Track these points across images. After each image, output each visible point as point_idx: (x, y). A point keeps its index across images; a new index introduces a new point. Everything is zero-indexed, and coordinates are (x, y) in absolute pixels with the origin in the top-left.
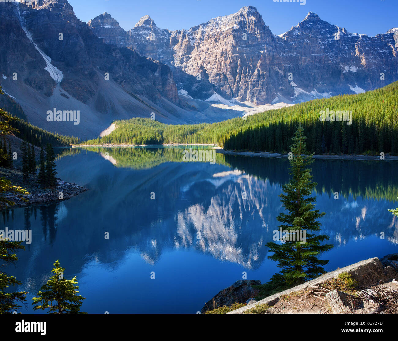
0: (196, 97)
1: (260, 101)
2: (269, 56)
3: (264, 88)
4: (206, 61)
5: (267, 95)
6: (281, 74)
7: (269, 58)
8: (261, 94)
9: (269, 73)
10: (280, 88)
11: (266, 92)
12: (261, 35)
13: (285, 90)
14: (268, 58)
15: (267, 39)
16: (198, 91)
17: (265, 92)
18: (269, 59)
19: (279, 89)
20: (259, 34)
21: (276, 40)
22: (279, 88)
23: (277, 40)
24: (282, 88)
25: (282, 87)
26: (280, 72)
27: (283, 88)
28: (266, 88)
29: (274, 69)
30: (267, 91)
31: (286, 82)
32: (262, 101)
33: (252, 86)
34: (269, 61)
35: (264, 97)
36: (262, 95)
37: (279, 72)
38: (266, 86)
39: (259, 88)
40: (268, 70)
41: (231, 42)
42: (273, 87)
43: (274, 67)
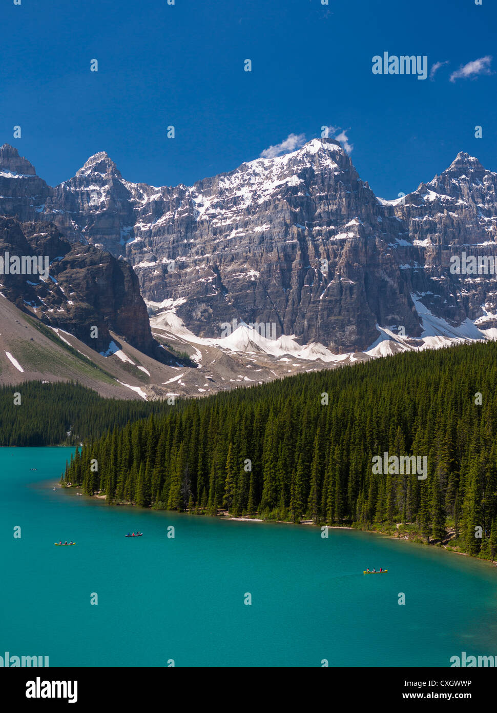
0: (202, 334)
1: (343, 345)
2: (366, 248)
3: (353, 317)
4: (227, 255)
5: (359, 333)
6: (391, 286)
7: (366, 250)
8: (346, 330)
9: (366, 283)
10: (390, 317)
11: (358, 326)
12: (350, 201)
13: (400, 321)
14: (364, 250)
15: (361, 210)
16: (205, 320)
17: (354, 327)
18: (366, 252)
19: (387, 319)
20: (344, 199)
21: (384, 212)
22: (388, 317)
23: (386, 211)
24: (393, 318)
25: (393, 316)
26: (391, 282)
27: (396, 316)
28: (358, 316)
29: (377, 275)
30: (358, 324)
31: (404, 303)
32: (348, 346)
33: (325, 313)
34: (366, 257)
35: (353, 338)
36: (348, 333)
37: (387, 282)
38: (358, 314)
39: (341, 318)
40: (364, 277)
41: (283, 215)
42: (373, 314)
43: (376, 270)
